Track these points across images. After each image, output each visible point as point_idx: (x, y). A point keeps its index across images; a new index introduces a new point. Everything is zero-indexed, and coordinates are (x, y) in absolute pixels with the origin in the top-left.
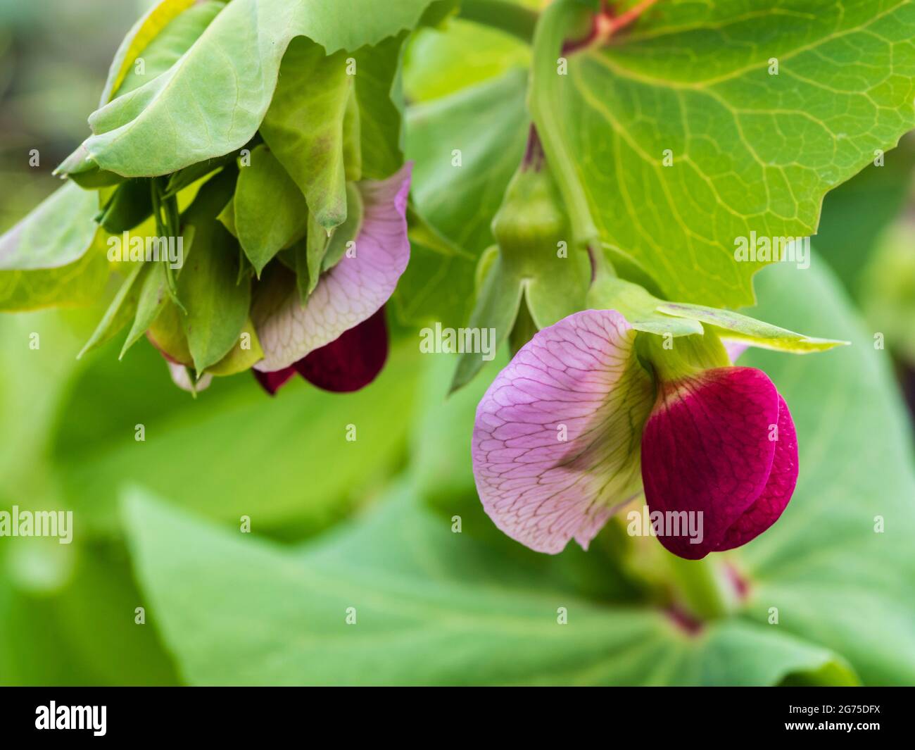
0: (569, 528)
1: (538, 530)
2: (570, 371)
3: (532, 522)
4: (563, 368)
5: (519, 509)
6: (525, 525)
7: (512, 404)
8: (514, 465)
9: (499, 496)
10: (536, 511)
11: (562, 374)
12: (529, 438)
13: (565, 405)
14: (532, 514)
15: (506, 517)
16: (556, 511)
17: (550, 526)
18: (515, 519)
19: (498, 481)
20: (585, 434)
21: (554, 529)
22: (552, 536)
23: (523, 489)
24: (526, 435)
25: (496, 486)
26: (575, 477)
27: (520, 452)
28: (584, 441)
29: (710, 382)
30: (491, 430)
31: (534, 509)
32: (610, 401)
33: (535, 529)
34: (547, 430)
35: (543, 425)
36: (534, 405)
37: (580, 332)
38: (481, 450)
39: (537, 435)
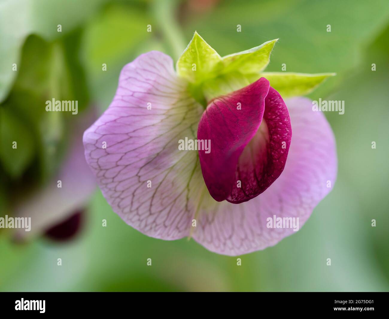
0: (179, 223)
1: (156, 225)
2: (136, 95)
3: (151, 220)
4: (131, 93)
5: (137, 209)
6: (146, 222)
7: (104, 123)
8: (118, 169)
9: (119, 197)
10: (150, 210)
11: (131, 97)
12: (121, 145)
13: (137, 119)
14: (148, 214)
15: (131, 216)
16: (165, 209)
17: (164, 222)
18: (137, 218)
19: (114, 185)
20: (157, 138)
21: (167, 223)
22: (167, 229)
23: (133, 189)
24: (118, 143)
25: (114, 189)
26: (162, 173)
27: (119, 156)
28: (158, 143)
29: (235, 96)
30: (94, 143)
31: (148, 208)
32: (170, 116)
33: (154, 225)
34: (131, 137)
35: (127, 134)
36: (118, 121)
37: (139, 71)
38: (92, 158)
39: (126, 142)
